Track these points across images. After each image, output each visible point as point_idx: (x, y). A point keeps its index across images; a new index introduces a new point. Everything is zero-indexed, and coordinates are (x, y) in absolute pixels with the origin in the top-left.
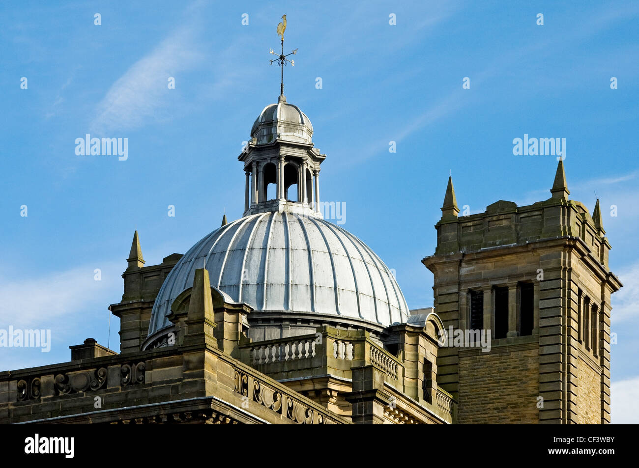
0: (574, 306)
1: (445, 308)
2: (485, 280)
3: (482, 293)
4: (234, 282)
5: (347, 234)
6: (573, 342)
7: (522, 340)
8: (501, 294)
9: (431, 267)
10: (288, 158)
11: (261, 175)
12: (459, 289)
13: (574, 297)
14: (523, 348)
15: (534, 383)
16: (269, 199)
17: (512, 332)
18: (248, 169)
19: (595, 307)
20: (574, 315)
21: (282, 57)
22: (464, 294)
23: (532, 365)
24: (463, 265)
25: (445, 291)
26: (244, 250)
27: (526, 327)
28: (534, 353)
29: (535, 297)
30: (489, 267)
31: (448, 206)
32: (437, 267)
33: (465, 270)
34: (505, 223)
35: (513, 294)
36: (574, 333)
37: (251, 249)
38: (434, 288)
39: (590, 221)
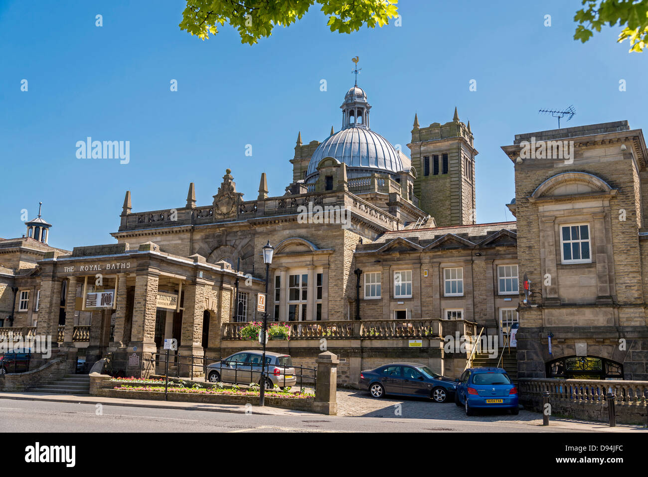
0: (462, 162)
1: (415, 163)
2: (430, 152)
3: (429, 157)
4: (340, 156)
5: (380, 136)
6: (463, 176)
7: (444, 176)
8: (436, 158)
9: (410, 147)
10: (358, 108)
11: (348, 114)
12: (420, 156)
13: (462, 159)
14: (445, 178)
15: (449, 192)
16: (351, 123)
17: (440, 172)
18: (344, 111)
19: (469, 162)
20: (462, 166)
21: (356, 71)
22: (422, 157)
23: (448, 185)
24: (422, 147)
25: (415, 156)
26: (344, 143)
27: (445, 171)
28: (448, 180)
29: (449, 159)
30: (431, 147)
31: (416, 124)
32: (412, 147)
33: (422, 148)
34: (437, 131)
35: (440, 158)
36: (463, 173)
37: (346, 143)
38: (411, 155)
39: (467, 130)
